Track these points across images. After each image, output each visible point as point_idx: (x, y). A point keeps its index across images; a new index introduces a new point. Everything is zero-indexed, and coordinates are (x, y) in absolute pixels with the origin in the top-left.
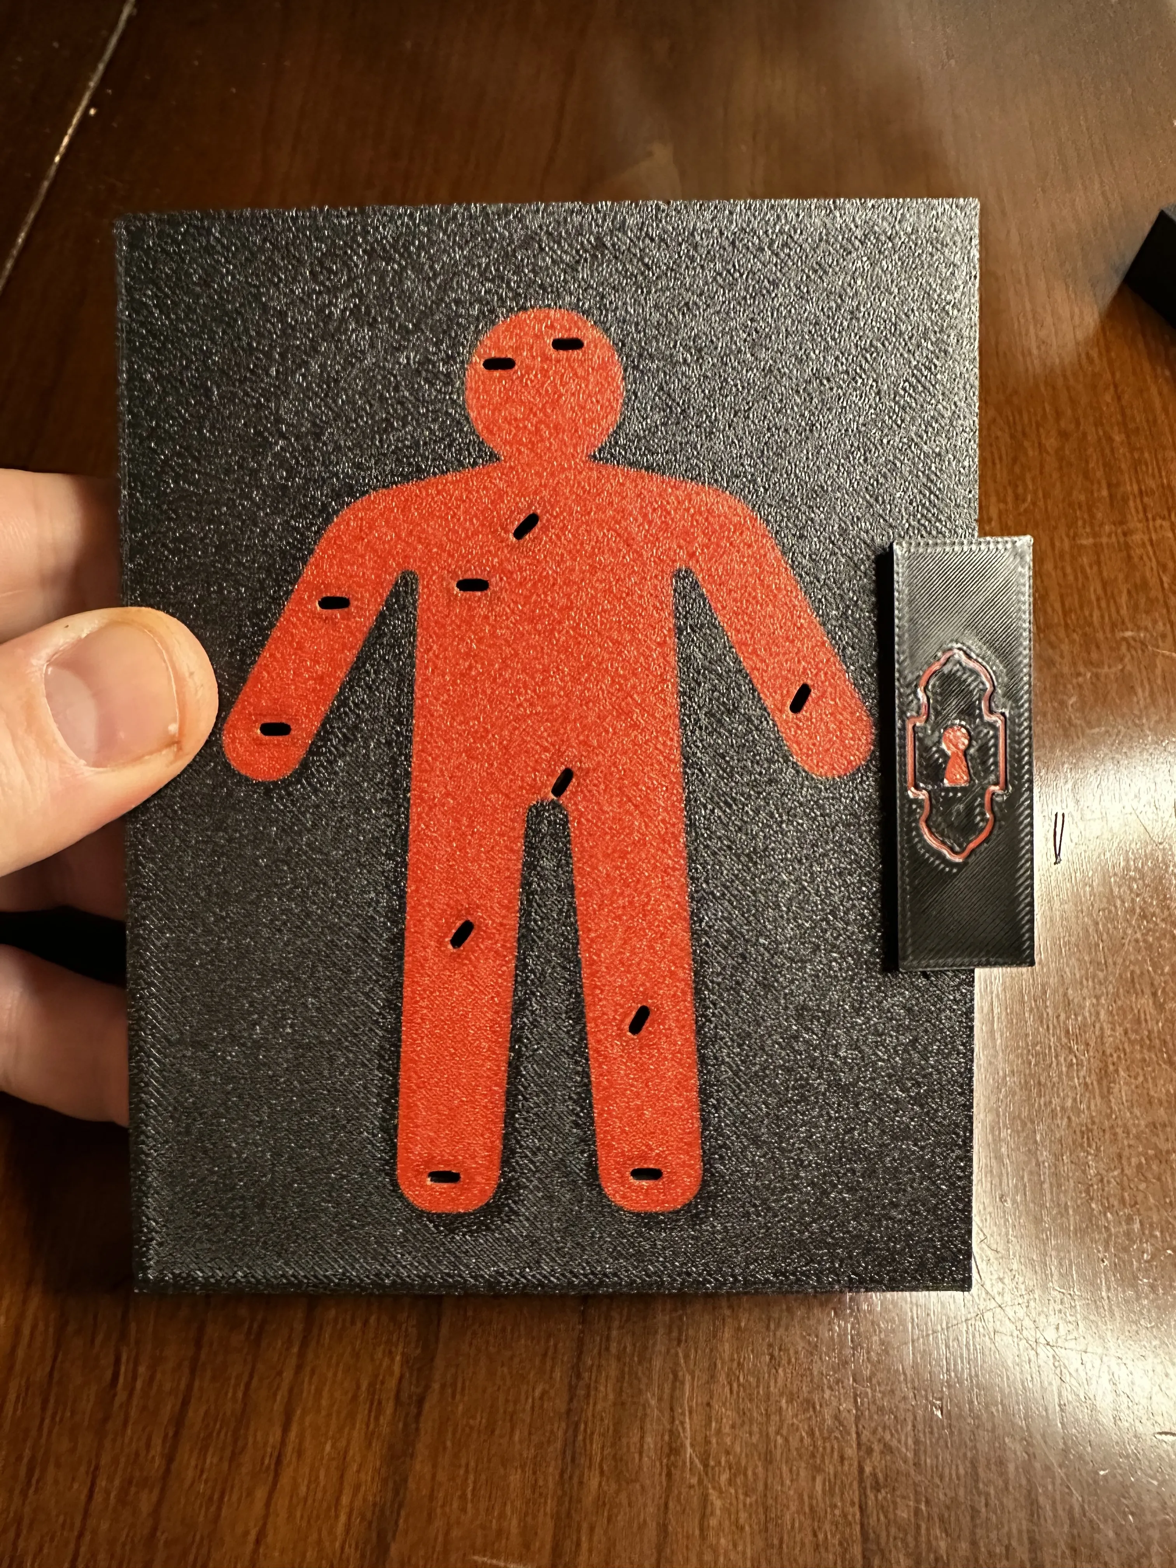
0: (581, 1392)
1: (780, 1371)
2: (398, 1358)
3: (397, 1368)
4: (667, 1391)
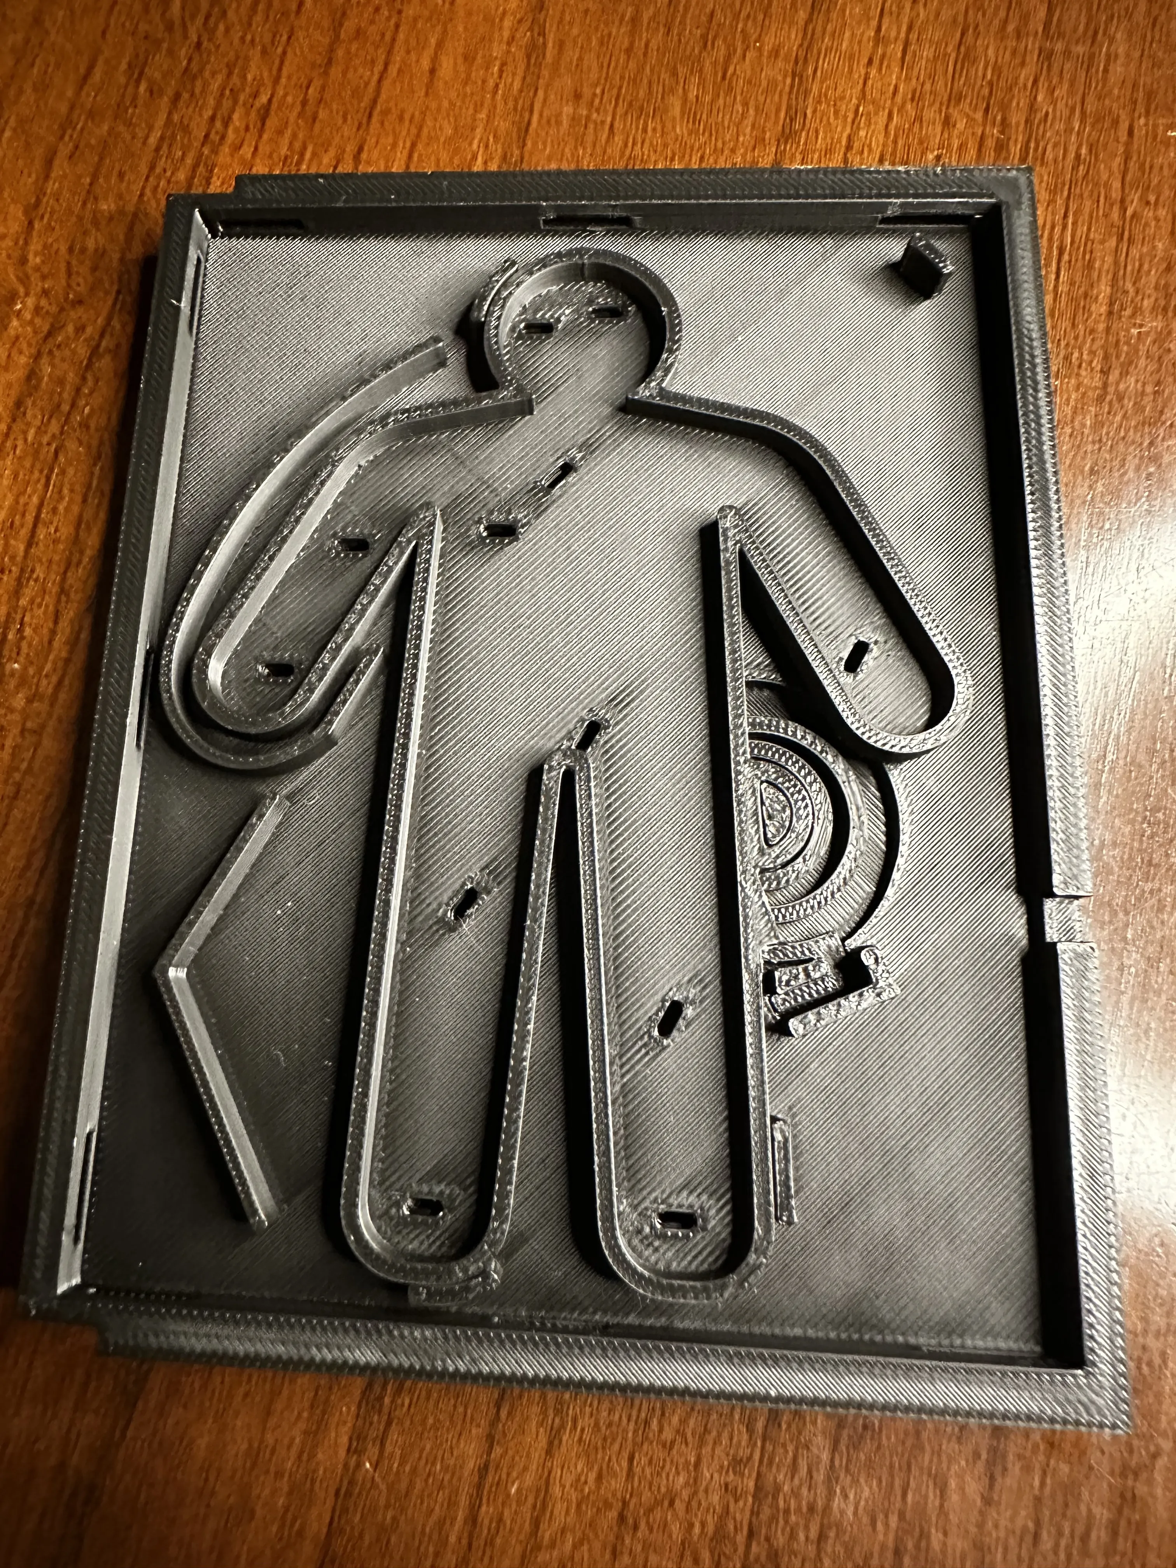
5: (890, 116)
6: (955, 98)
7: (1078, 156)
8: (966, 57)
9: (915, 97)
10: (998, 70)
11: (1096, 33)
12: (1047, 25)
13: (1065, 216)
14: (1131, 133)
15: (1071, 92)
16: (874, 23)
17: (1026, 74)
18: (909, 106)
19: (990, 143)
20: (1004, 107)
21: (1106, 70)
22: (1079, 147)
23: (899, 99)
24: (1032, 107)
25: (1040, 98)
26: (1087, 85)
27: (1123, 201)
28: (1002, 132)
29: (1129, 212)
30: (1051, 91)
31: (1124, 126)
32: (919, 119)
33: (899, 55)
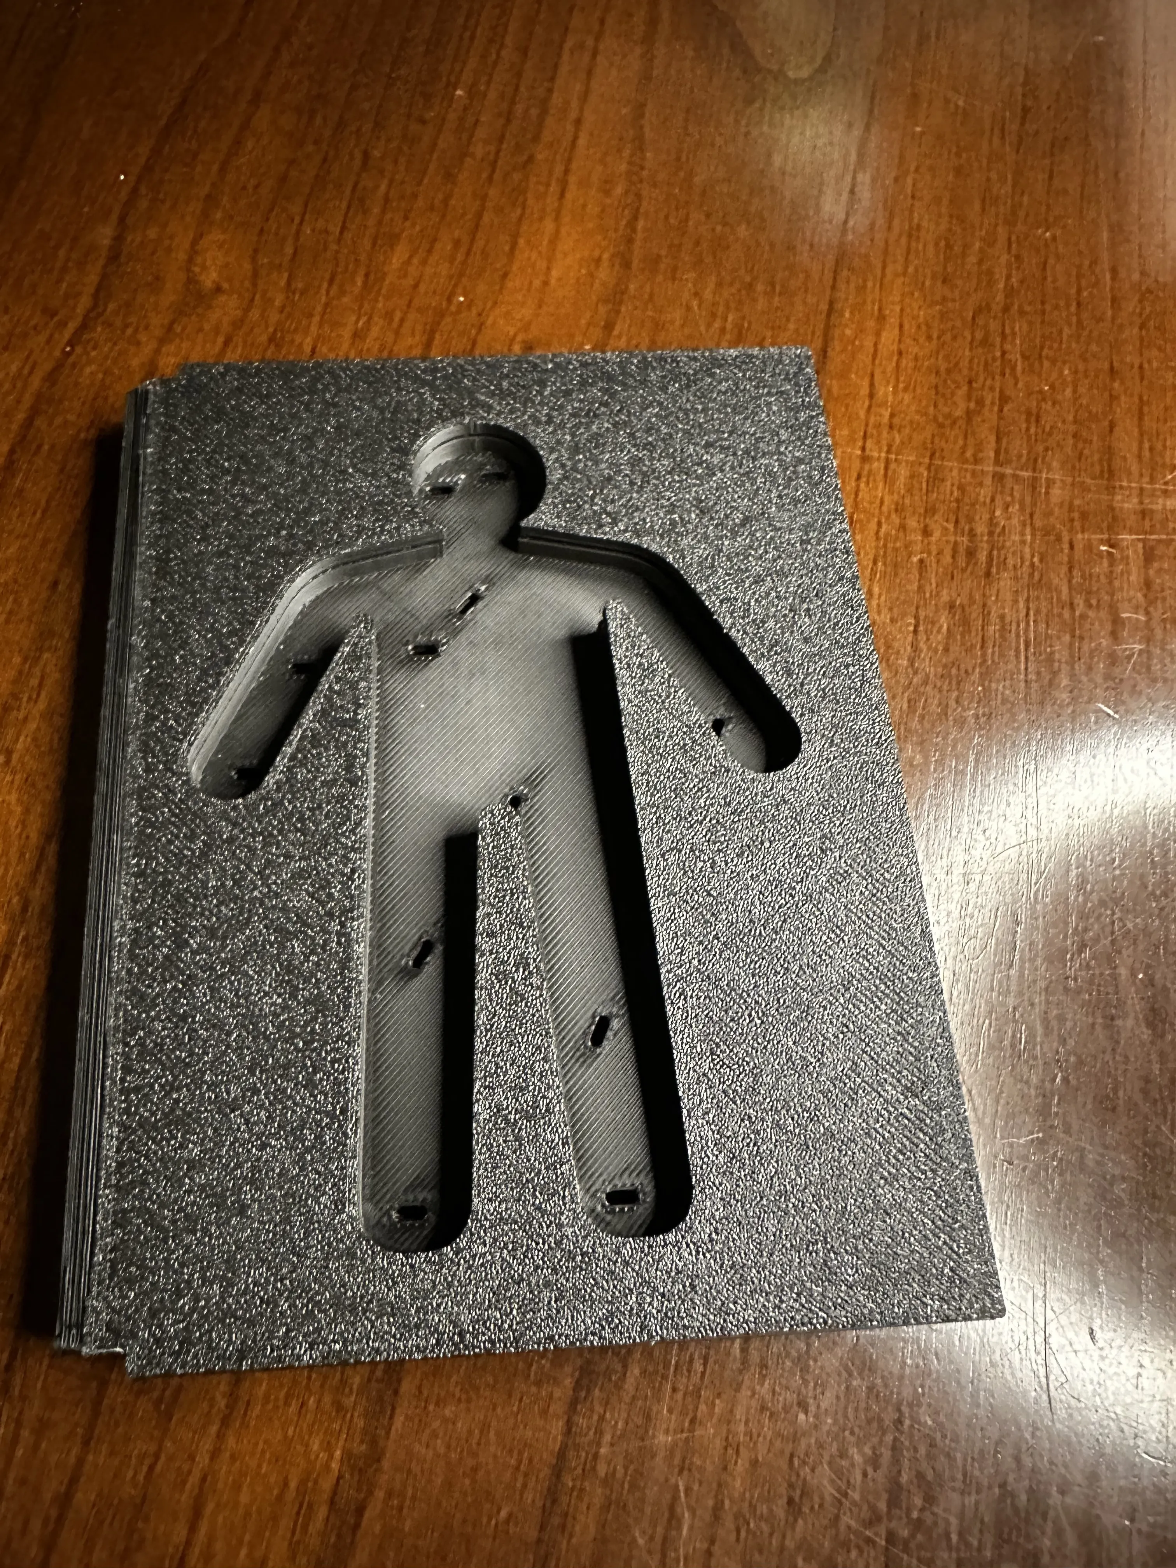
0: (556, 1520)
1: (800, 1521)
2: (338, 1453)
3: (335, 1465)
4: (660, 1530)
5: (879, 524)
6: (930, 511)
7: (1032, 565)
8: (936, 479)
9: (899, 509)
10: (961, 488)
11: (1036, 460)
12: (997, 453)
13: (1027, 615)
14: (1072, 547)
15: (1022, 509)
16: (860, 444)
17: (985, 493)
18: (893, 516)
19: (962, 549)
20: (970, 520)
21: (1047, 493)
22: (1033, 556)
23: (885, 509)
24: (992, 522)
25: (998, 513)
26: (1034, 504)
27: (1072, 604)
28: (970, 541)
29: (1077, 613)
30: (1007, 507)
31: (1066, 538)
32: (903, 527)
33: (882, 472)
